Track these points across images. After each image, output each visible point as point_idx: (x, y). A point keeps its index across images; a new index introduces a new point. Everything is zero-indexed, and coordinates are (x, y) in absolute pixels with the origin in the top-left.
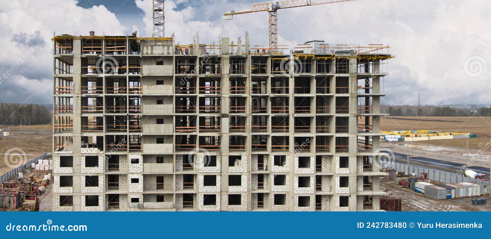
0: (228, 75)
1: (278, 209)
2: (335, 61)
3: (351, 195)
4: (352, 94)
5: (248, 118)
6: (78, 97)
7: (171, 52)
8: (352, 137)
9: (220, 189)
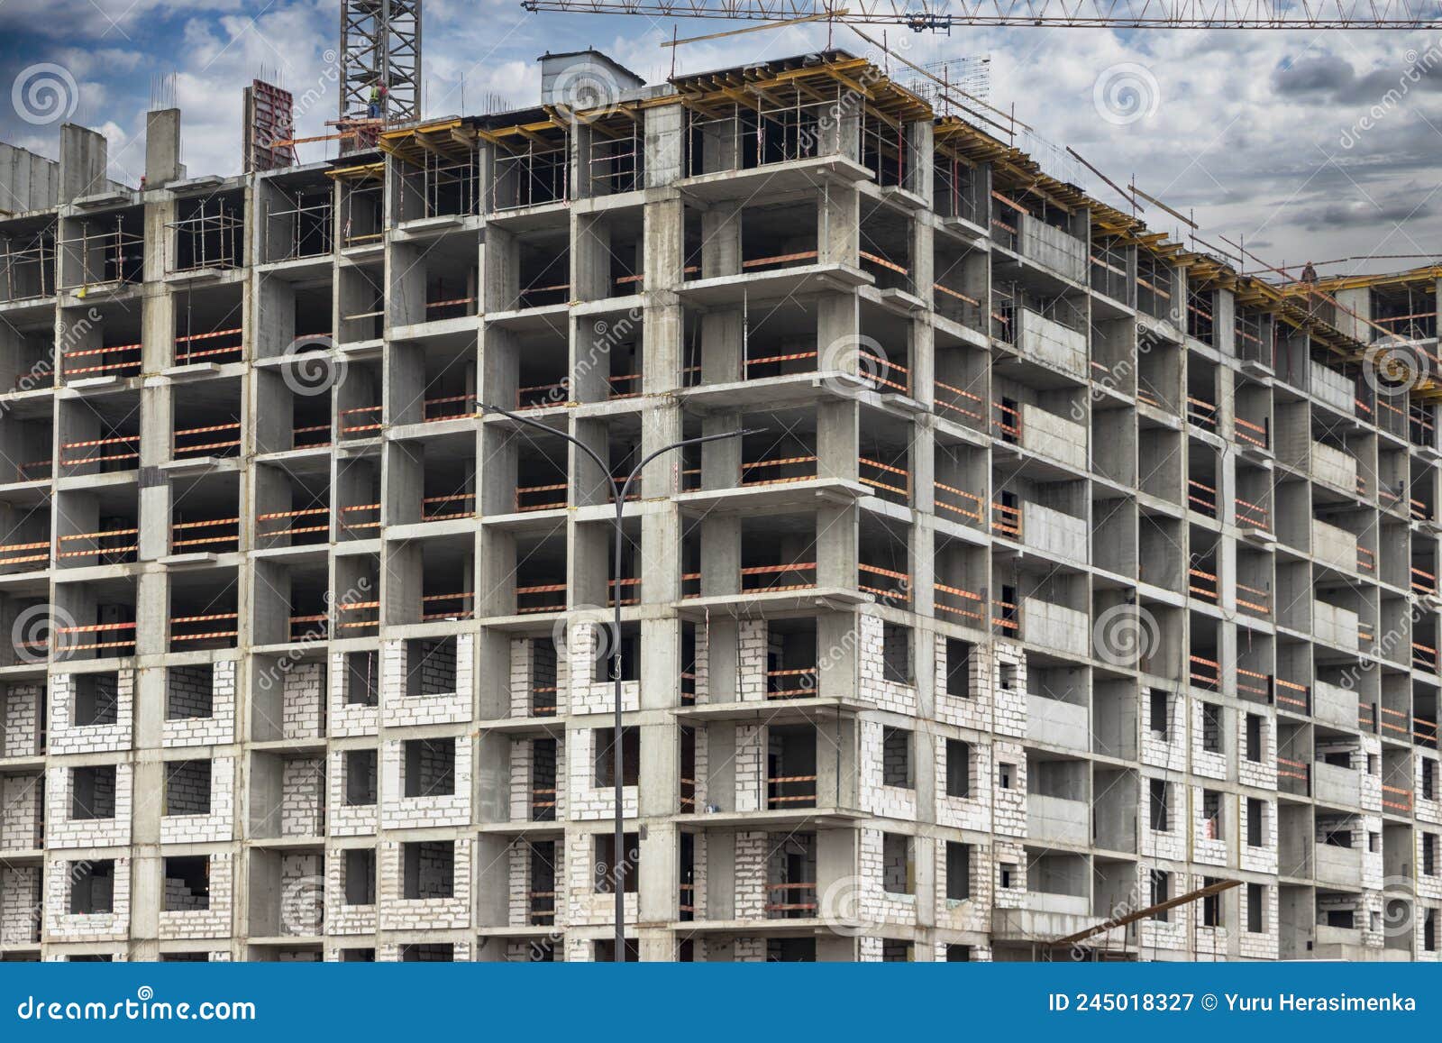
1: (357, 923)
3: (651, 828)
5: (243, 479)
8: (657, 516)
9: (128, 833)
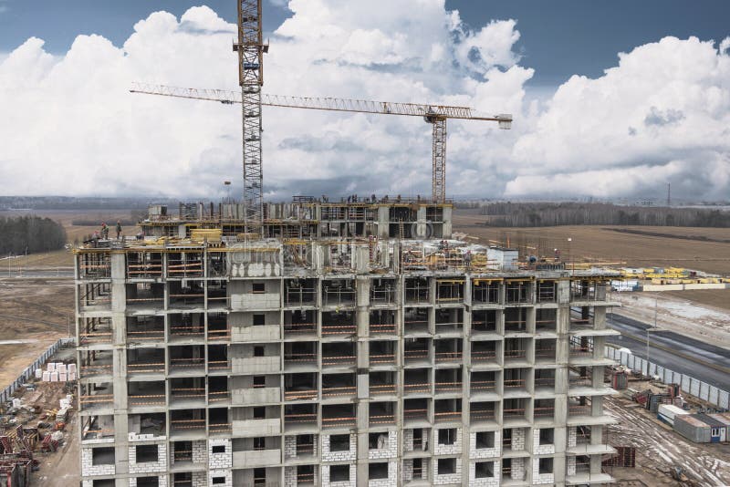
0: (368, 307)
2: (535, 286)
3: (557, 485)
4: (560, 334)
5: (399, 373)
6: (122, 350)
7: (277, 272)
8: (560, 399)
9: (355, 486)
